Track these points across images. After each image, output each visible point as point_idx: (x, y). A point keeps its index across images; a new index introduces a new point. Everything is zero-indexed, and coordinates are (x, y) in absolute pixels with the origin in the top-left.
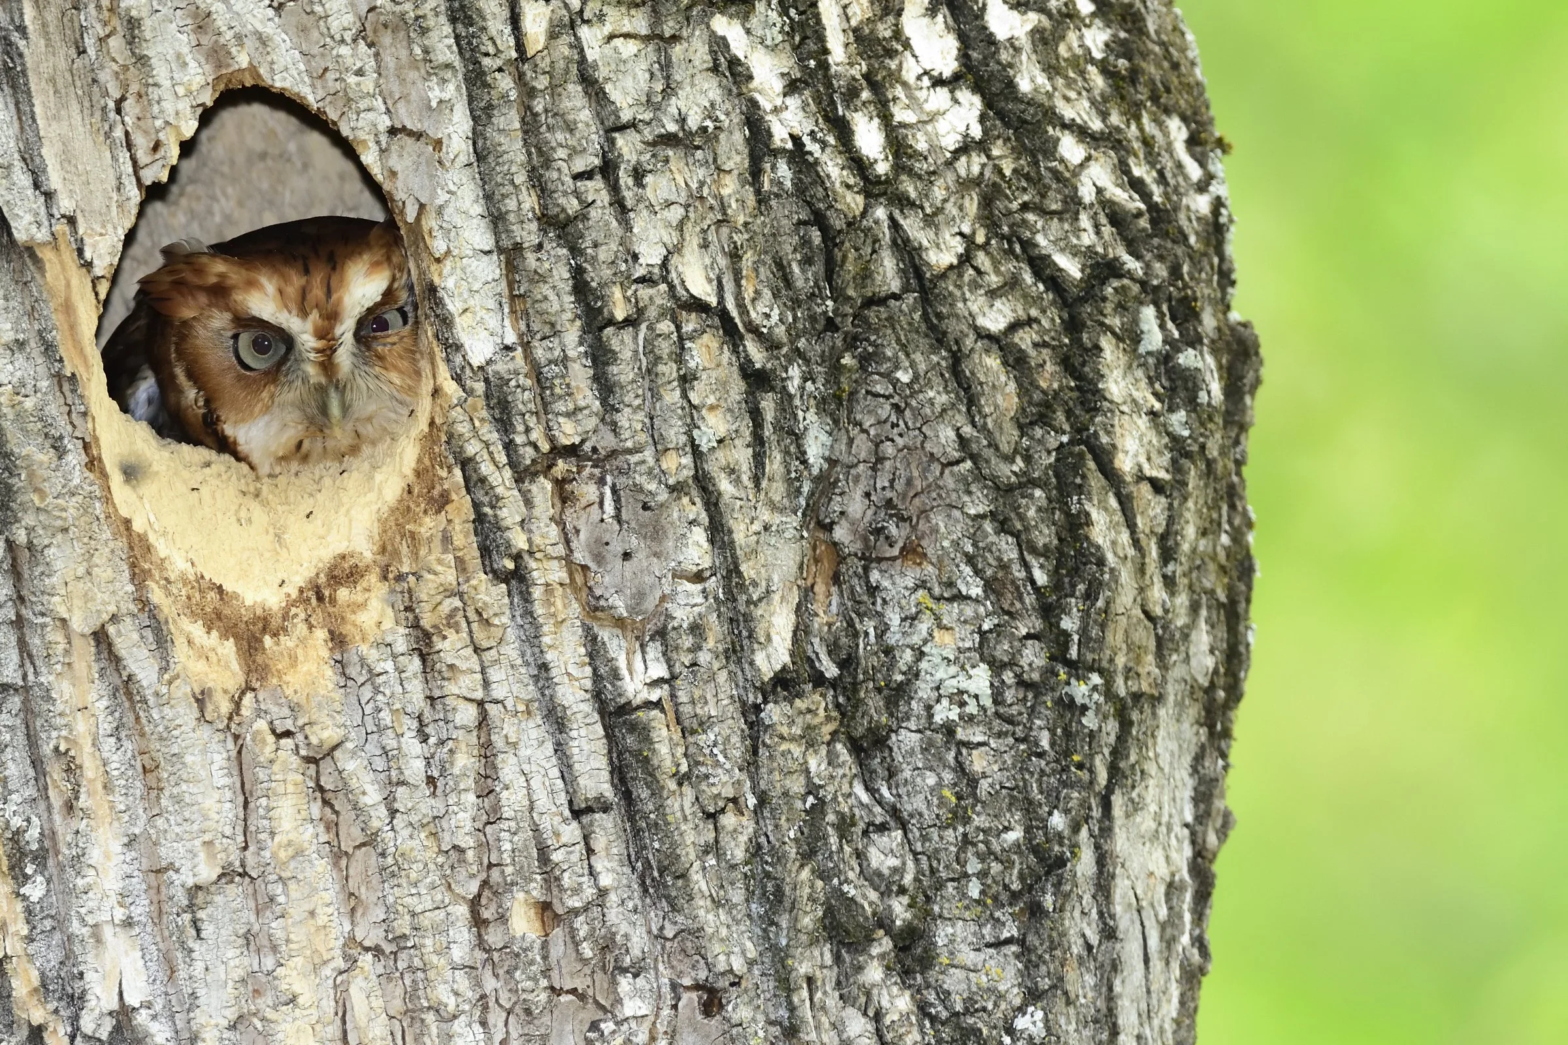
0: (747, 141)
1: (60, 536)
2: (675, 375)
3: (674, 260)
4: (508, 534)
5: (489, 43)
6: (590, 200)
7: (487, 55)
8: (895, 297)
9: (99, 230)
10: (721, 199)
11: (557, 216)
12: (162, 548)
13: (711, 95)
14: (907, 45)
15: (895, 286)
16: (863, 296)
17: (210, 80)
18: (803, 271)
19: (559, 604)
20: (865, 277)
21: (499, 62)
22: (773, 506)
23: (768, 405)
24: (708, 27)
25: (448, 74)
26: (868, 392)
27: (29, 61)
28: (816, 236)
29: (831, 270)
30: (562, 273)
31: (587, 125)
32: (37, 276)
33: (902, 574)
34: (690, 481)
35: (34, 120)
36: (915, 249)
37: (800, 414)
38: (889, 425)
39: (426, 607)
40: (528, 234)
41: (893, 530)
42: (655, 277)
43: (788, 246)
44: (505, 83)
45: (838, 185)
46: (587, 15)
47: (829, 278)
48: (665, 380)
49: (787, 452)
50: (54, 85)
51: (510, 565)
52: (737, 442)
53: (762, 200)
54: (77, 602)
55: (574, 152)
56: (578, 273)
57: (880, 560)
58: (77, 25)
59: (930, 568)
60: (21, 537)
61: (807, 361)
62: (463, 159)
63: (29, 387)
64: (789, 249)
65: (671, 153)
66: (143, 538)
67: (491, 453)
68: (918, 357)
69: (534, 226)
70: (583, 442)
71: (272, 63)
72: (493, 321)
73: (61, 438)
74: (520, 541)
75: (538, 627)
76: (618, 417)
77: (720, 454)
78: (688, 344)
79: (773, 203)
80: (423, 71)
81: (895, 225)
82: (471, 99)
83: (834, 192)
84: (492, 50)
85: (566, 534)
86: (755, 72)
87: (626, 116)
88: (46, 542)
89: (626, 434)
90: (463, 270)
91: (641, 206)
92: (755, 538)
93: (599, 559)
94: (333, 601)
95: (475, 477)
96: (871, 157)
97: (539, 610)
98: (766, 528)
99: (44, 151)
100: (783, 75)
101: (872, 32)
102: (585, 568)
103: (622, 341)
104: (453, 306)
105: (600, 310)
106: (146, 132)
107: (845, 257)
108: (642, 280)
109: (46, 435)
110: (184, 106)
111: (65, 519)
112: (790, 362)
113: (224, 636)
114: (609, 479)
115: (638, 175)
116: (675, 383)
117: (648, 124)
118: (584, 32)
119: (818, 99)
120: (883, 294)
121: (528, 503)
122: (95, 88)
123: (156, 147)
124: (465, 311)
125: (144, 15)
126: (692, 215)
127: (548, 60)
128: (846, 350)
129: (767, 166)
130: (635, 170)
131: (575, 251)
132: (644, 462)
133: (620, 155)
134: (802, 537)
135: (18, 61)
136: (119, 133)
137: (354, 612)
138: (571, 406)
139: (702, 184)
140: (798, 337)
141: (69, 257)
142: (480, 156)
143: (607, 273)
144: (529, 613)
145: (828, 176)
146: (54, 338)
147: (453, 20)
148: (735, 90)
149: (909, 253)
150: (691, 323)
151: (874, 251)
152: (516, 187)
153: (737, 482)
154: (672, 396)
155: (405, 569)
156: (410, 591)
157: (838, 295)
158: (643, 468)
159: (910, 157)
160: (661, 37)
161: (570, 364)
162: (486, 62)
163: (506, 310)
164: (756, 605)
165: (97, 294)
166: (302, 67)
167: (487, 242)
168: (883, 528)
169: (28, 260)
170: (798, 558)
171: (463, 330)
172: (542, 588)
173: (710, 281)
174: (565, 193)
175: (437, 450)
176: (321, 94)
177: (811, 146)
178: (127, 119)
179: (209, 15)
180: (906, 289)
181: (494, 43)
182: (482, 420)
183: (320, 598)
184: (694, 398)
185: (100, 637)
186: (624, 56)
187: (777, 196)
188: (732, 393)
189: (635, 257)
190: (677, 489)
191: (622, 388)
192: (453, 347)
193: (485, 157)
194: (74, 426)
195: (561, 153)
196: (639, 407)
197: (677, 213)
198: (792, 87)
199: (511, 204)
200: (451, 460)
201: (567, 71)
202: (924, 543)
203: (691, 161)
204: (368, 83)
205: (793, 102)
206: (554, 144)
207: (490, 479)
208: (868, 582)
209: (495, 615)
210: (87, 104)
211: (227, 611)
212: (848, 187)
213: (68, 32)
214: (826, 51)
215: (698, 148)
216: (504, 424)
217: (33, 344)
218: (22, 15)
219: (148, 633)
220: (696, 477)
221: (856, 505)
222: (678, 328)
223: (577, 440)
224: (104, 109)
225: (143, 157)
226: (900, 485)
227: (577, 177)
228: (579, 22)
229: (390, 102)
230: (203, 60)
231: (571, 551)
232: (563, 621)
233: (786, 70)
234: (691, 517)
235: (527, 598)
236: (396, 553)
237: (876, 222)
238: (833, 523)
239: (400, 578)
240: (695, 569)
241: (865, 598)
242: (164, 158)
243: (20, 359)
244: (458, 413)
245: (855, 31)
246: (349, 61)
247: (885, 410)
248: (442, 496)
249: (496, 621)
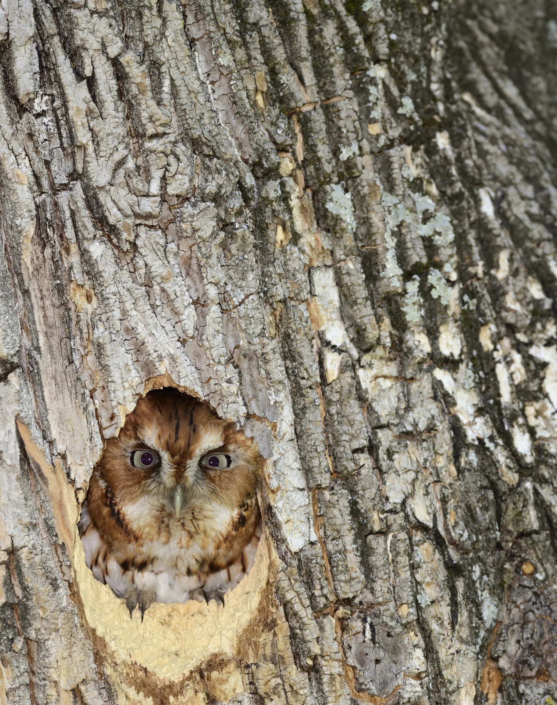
0: (453, 439)
1: (54, 634)
2: (407, 563)
3: (409, 501)
4: (310, 645)
5: (305, 372)
6: (361, 464)
7: (303, 378)
8: (537, 532)
9: (79, 462)
10: (435, 468)
11: (342, 472)
12: (112, 646)
13: (433, 412)
14: (546, 396)
15: (536, 526)
16: (518, 531)
17: (144, 380)
18: (483, 515)
19: (338, 685)
20: (518, 521)
21: (309, 383)
22: (462, 641)
23: (460, 585)
24: (432, 375)
25: (281, 387)
26: (520, 585)
27: (41, 366)
28: (491, 495)
29: (499, 515)
30: (344, 503)
31: (361, 423)
32: (44, 487)
33: (537, 686)
34: (415, 623)
35: (44, 400)
36: (548, 506)
37: (479, 593)
38: (531, 603)
39: (262, 682)
40: (325, 480)
41: (532, 661)
42: (398, 510)
43: (473, 499)
44: (314, 395)
45: (504, 466)
46: (363, 363)
47: (499, 521)
48: (402, 565)
49: (470, 612)
50: (56, 380)
51: (310, 662)
52: (442, 603)
53: (460, 471)
54: (63, 672)
55: (353, 437)
56: (353, 504)
57: (525, 678)
58: (69, 348)
59: (553, 683)
60: (33, 635)
61: (484, 564)
62: (288, 436)
63: (38, 550)
64: (475, 500)
65: (409, 443)
66: (102, 639)
67: (300, 599)
68: (548, 566)
69: (328, 475)
70: (354, 597)
71: (179, 372)
72: (304, 528)
73: (56, 579)
74: (316, 649)
75: (326, 698)
76: (374, 585)
77: (431, 609)
78: (415, 548)
79: (467, 474)
80: (266, 384)
81: (536, 492)
82: (294, 403)
83: (502, 471)
84: (306, 376)
85: (343, 649)
86: (459, 402)
87: (384, 421)
88: (46, 637)
89: (378, 594)
90: (288, 498)
91: (391, 471)
92: (451, 657)
93: (362, 663)
94: (209, 679)
95: (291, 612)
96: (523, 453)
97: (326, 688)
98: (458, 652)
99: (49, 417)
100: (474, 405)
101: (526, 387)
102: (354, 668)
103: (378, 543)
104: (281, 517)
105: (366, 525)
106: (107, 409)
107: (507, 507)
108: (391, 511)
109: (47, 577)
110: (129, 394)
111: (57, 624)
112: (475, 563)
113: (146, 696)
114: (369, 619)
115: (390, 454)
116: (408, 568)
117: (396, 425)
118: (361, 372)
119: (494, 420)
120: (529, 530)
121: (322, 629)
122: (79, 383)
123: (112, 418)
124: (288, 521)
125: (106, 341)
126: (420, 477)
127: (339, 385)
128: (507, 561)
129: (464, 454)
130: (388, 450)
131: (353, 492)
132: (388, 610)
133: (380, 442)
134: (478, 658)
135: (35, 367)
136: (91, 408)
137: (221, 684)
138: (348, 577)
139: (426, 460)
140: (479, 550)
141: (62, 476)
142: (298, 436)
143: (370, 504)
144: (321, 691)
145: (498, 462)
146: (53, 523)
147: (285, 358)
148: (446, 411)
149: (545, 509)
150: (418, 536)
151: (524, 506)
152: (318, 453)
153: (442, 624)
154: (405, 574)
155: (250, 662)
156: (252, 674)
157: (503, 529)
158: (388, 613)
159: (547, 455)
160: (405, 379)
161: (348, 554)
162: (303, 382)
163: (312, 523)
164: (451, 694)
165: (77, 499)
166: (196, 375)
167: (302, 484)
168: (527, 660)
169: (38, 478)
170: (475, 669)
171: (286, 530)
172: (328, 677)
173: (429, 514)
174: (347, 460)
175: (270, 597)
176: (207, 392)
177: (489, 444)
178: (96, 401)
179: (143, 343)
180: (542, 527)
181: (307, 372)
182: (296, 580)
183: (202, 676)
184: (418, 577)
185: (76, 692)
186: (383, 388)
187: (469, 470)
188: (440, 576)
189: (387, 499)
190: (406, 626)
191: (377, 569)
192: (280, 541)
193: (301, 436)
194: (64, 574)
195: (345, 437)
196: (386, 579)
197: (411, 476)
198: (480, 411)
199: (316, 462)
200: (278, 602)
201: (350, 392)
202: (550, 669)
203: (420, 447)
204: (234, 388)
205: (480, 421)
206: (341, 432)
207: (300, 613)
208: (518, 691)
209: (301, 688)
210: (73, 391)
211: (148, 681)
212: (509, 468)
213: (64, 351)
214: (499, 395)
215: (424, 440)
216: (309, 585)
217: (41, 527)
218: (38, 340)
219: (104, 692)
220: (418, 620)
221: (512, 648)
222: (410, 539)
223: (351, 596)
224: (83, 394)
225: (105, 423)
226: (536, 637)
227: (355, 451)
228: (357, 367)
229: (247, 400)
230: (140, 369)
231: (347, 658)
232: (340, 695)
233: (476, 402)
234: (415, 643)
235: (320, 682)
236: (246, 654)
237: (526, 489)
238: (499, 657)
239: (248, 666)
240: (416, 671)
241: (516, 699)
242: (116, 423)
243: (33, 535)
244: (281, 575)
245: (517, 386)
246: (223, 375)
247: (529, 595)
248: (272, 622)
249: (301, 692)
